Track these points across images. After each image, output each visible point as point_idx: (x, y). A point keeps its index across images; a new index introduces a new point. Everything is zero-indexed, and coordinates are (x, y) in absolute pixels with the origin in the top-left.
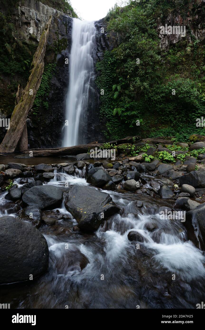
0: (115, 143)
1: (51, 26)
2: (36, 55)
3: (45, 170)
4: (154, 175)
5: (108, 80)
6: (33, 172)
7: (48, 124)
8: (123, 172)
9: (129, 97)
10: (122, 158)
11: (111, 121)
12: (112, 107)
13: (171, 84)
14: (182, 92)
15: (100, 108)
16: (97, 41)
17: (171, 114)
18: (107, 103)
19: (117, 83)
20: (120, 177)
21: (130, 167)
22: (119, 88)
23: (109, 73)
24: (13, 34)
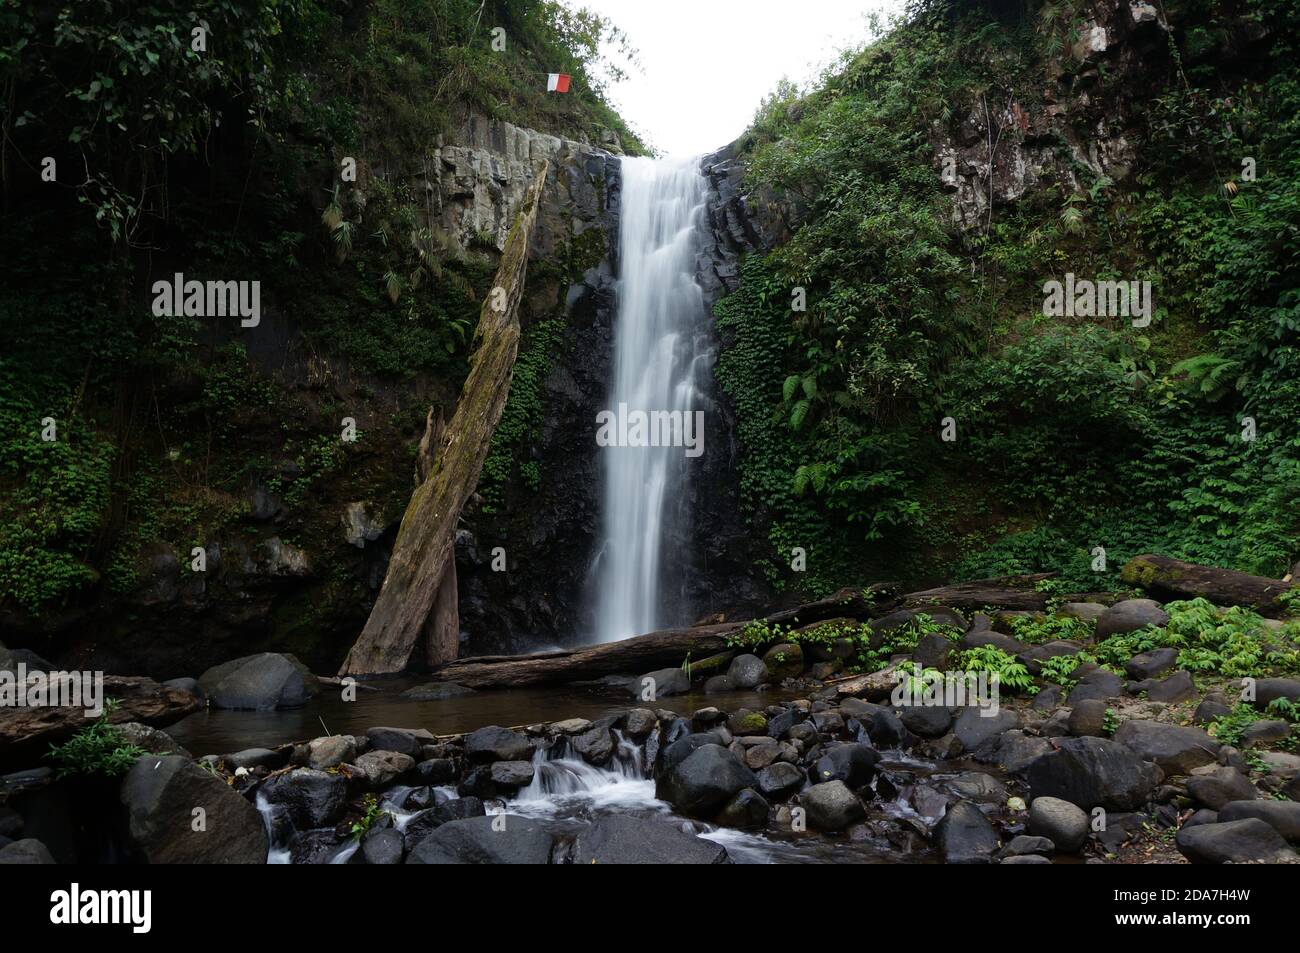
0: (790, 621)
1: (547, 193)
3: (499, 750)
4: (939, 754)
5: (763, 358)
6: (456, 761)
7: (539, 547)
8: (807, 746)
9: (855, 415)
10: (823, 680)
11: (791, 520)
12: (788, 461)
13: (1020, 352)
14: (1067, 379)
15: (741, 471)
16: (713, 224)
17: (1040, 471)
18: (769, 448)
19: (802, 367)
20: (792, 772)
21: (843, 724)
22: (809, 385)
23: (766, 332)
24: (414, 241)
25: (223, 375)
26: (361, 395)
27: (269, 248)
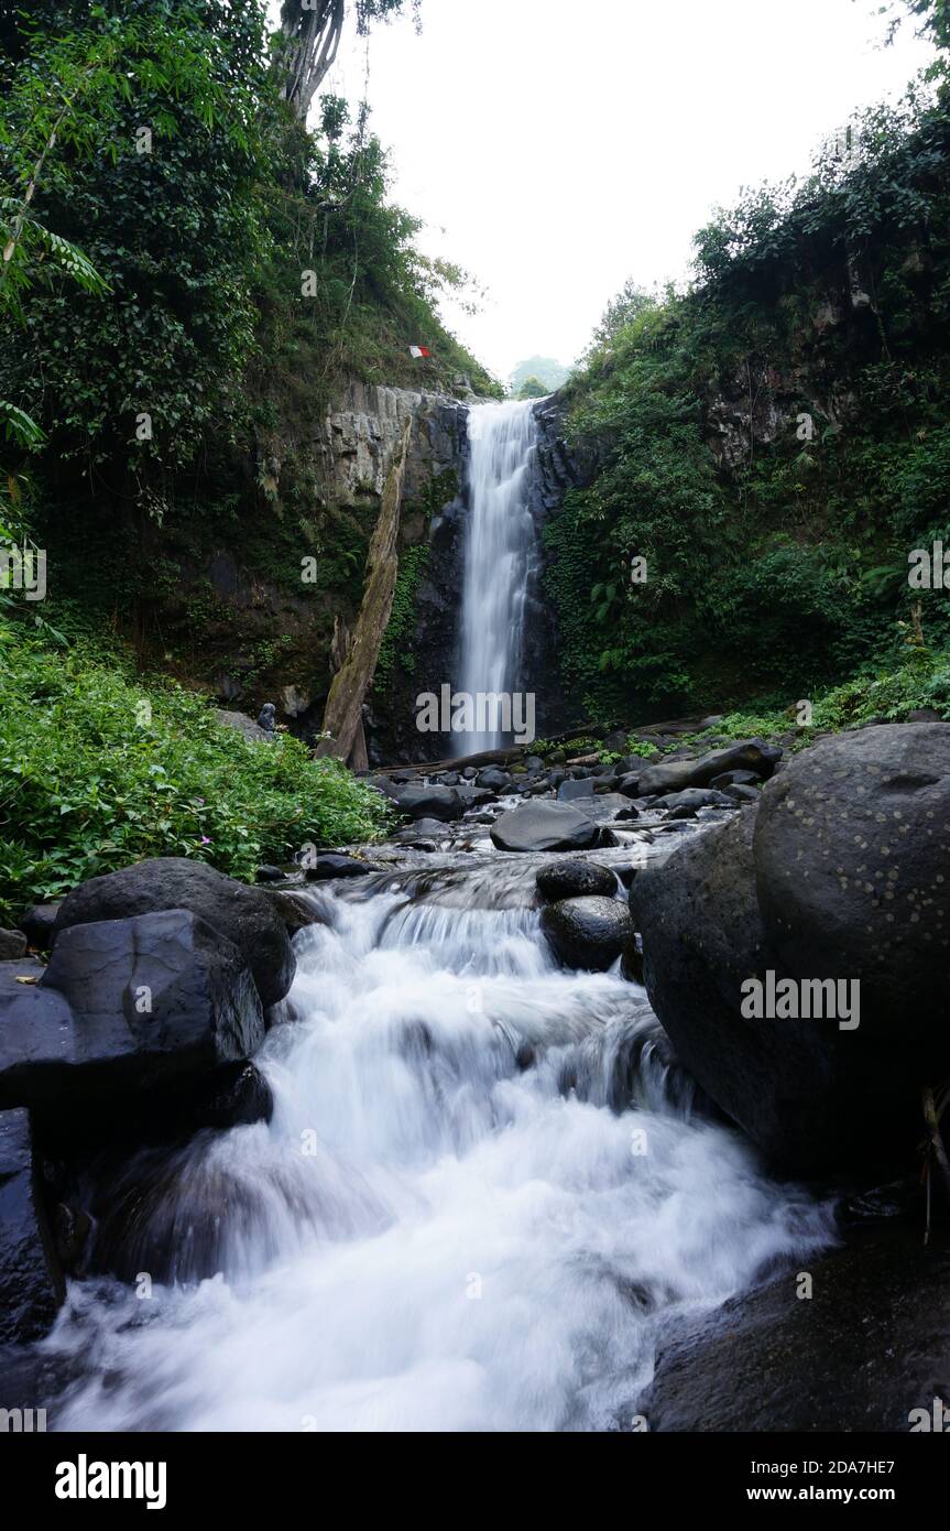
0: (560, 740)
1: (412, 444)
2: (377, 540)
5: (577, 571)
11: (598, 690)
12: (597, 648)
15: (561, 657)
16: (542, 462)
18: (582, 638)
19: (605, 577)
22: (610, 590)
23: (579, 551)
24: (316, 493)
25: (199, 601)
26: (288, 610)
27: (218, 508)
